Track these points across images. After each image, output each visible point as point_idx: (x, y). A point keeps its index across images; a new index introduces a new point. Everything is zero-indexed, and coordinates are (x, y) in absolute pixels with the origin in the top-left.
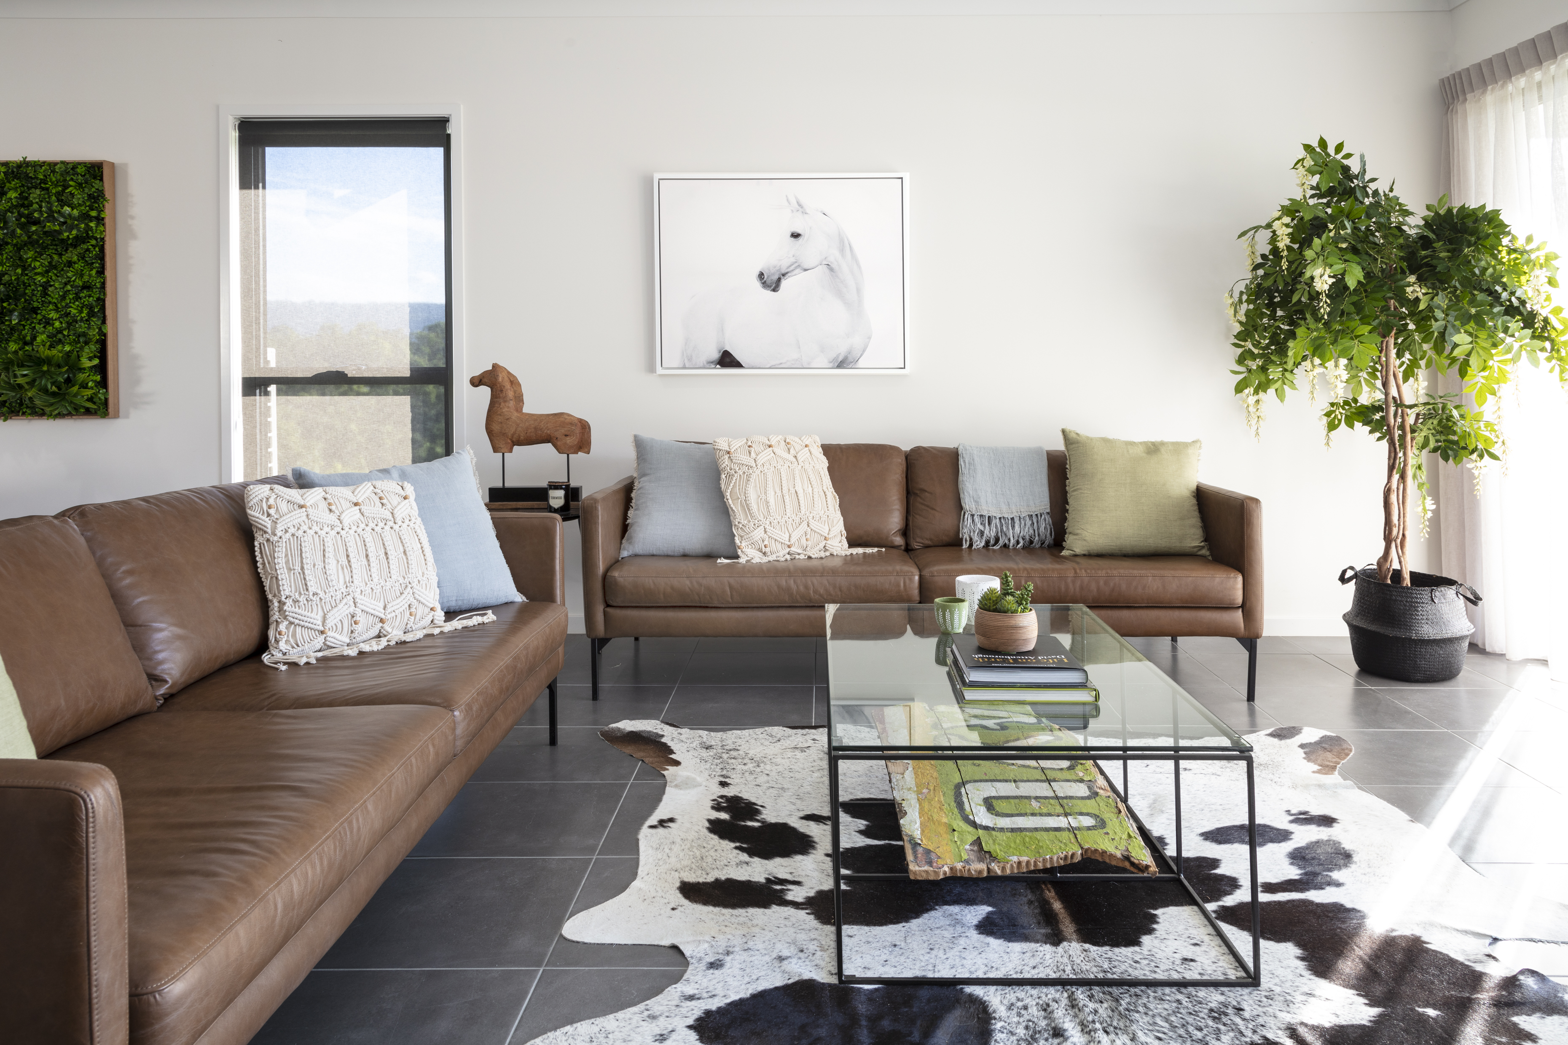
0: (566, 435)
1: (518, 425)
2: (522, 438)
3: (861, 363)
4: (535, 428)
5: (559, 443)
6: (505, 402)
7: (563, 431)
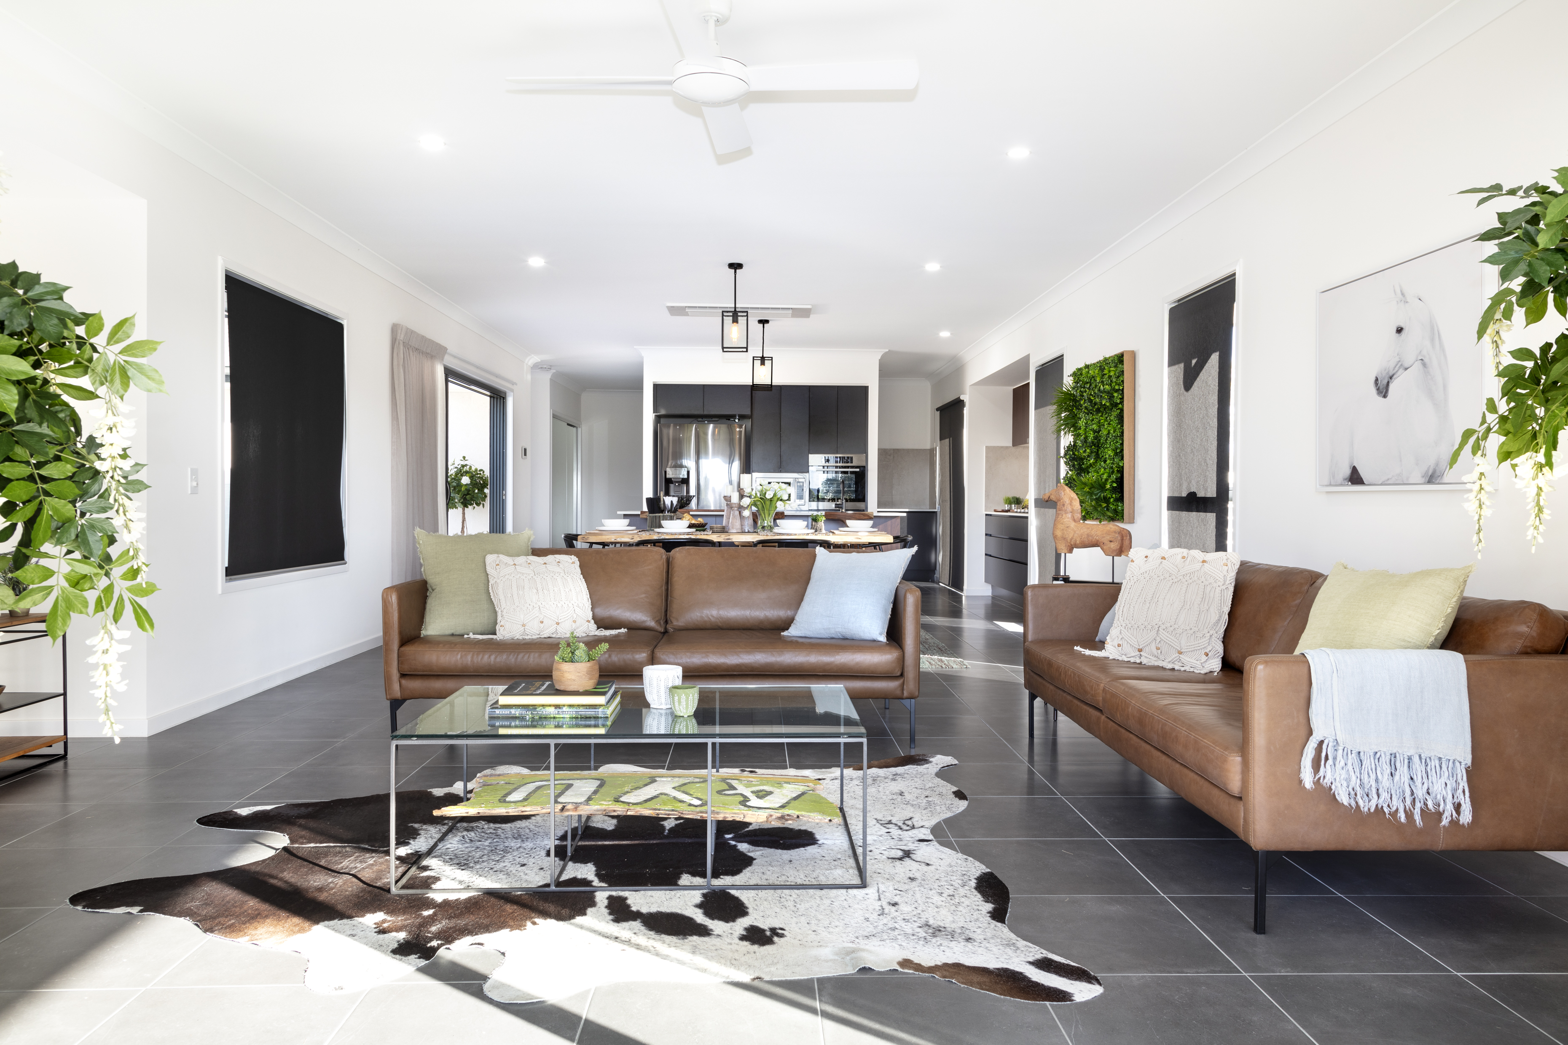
0: (1111, 541)
1: (1075, 532)
2: (1078, 542)
3: (1446, 479)
4: (1088, 535)
5: (1105, 547)
6: (1066, 513)
7: (1108, 538)
